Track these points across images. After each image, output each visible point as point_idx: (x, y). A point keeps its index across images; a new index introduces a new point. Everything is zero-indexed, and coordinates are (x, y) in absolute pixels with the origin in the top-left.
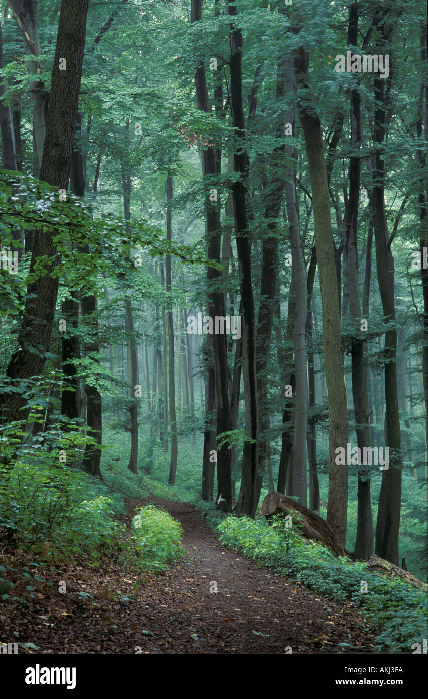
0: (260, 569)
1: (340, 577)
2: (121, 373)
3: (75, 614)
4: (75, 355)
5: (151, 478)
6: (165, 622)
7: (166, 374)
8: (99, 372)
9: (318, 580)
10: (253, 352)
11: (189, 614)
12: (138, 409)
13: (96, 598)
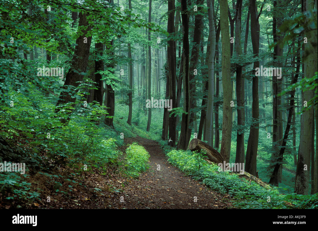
0: (185, 177)
1: (224, 182)
2: (125, 76)
3: (91, 200)
4: (101, 69)
5: (138, 128)
6: (135, 204)
7: (147, 78)
8: (113, 78)
9: (213, 183)
10: (188, 70)
11: (148, 200)
12: (133, 94)
13: (103, 191)
